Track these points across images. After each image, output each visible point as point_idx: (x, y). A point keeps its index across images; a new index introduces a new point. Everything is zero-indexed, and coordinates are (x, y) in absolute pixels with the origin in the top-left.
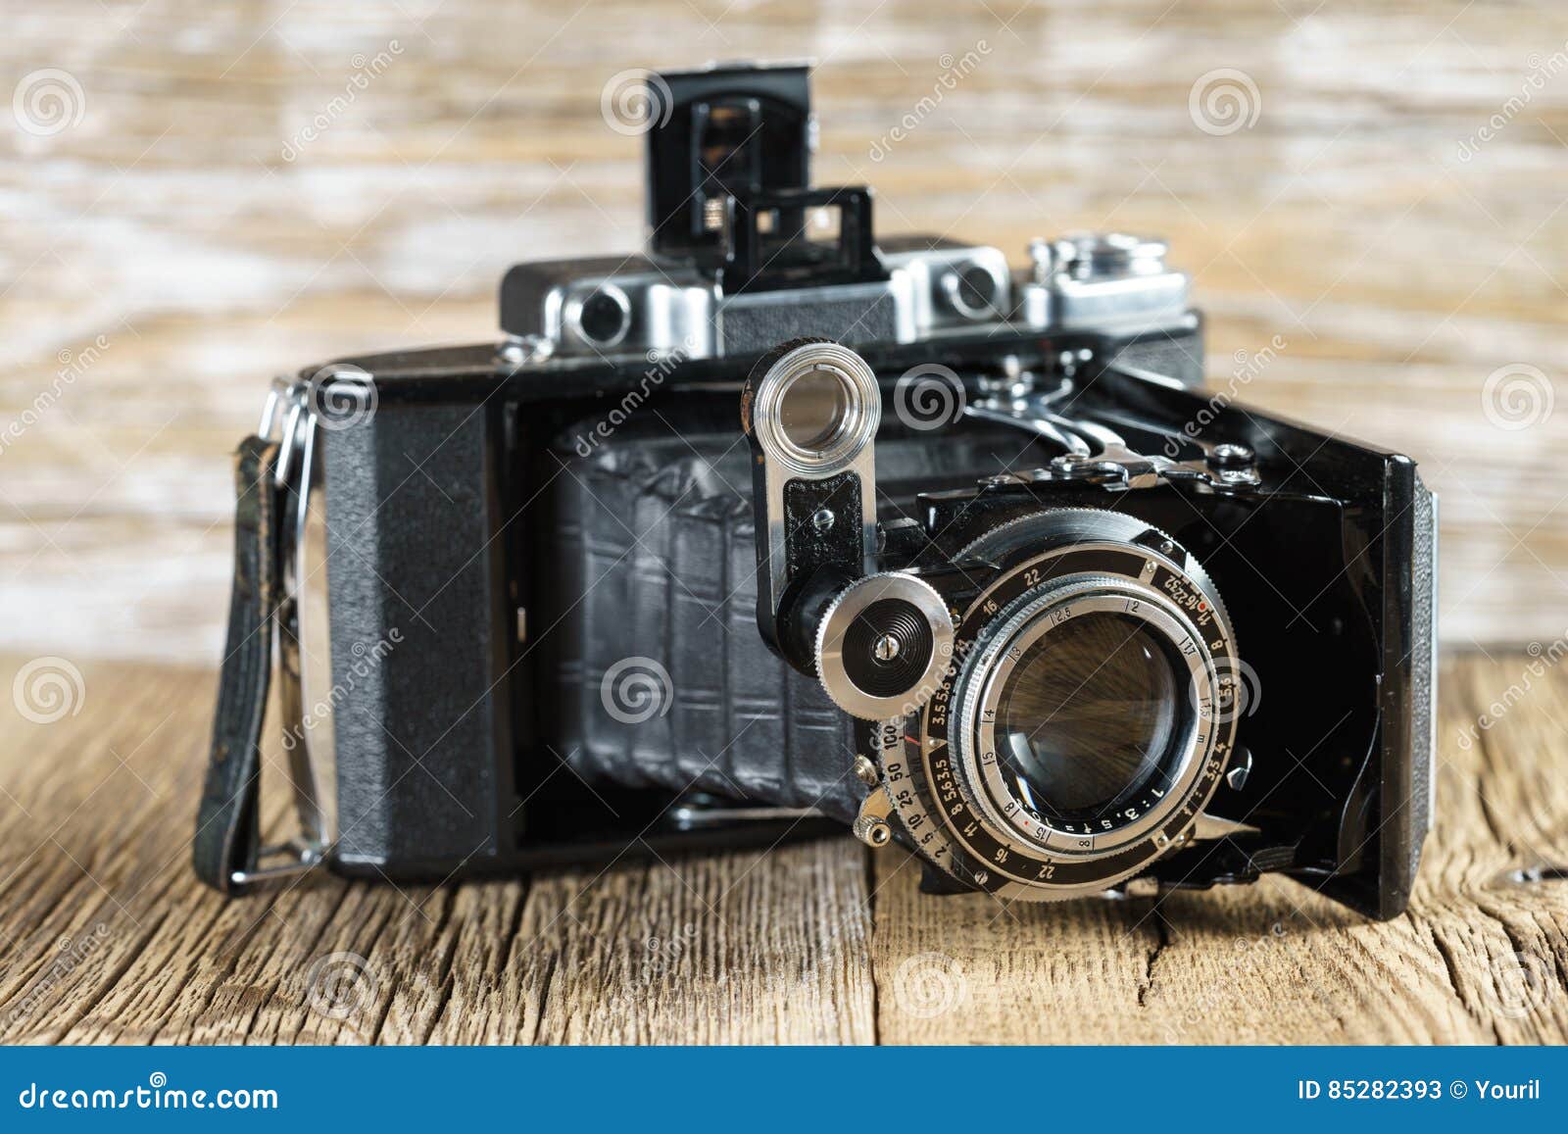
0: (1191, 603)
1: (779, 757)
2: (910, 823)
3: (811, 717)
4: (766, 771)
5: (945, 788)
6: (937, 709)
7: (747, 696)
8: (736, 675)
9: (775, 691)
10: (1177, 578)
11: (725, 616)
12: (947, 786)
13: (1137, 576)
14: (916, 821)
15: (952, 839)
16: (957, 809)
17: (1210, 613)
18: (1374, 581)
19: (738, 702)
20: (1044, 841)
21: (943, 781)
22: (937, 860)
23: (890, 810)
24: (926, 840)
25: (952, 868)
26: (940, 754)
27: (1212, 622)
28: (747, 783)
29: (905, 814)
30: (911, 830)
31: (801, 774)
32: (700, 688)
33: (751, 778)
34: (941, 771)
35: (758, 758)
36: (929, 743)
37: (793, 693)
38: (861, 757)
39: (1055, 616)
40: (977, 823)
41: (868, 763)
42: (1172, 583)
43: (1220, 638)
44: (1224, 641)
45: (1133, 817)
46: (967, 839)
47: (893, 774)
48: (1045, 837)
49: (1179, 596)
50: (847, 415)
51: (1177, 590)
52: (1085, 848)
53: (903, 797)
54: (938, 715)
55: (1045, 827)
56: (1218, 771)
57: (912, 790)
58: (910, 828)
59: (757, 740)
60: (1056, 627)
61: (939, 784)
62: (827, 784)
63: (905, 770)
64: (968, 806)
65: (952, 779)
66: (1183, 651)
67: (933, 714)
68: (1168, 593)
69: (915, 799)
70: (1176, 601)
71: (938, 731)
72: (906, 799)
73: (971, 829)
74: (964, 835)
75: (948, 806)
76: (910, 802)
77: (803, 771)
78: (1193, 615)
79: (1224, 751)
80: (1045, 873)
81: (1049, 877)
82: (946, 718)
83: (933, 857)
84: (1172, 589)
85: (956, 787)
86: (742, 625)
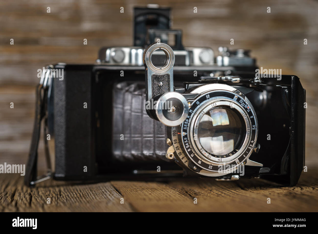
0: (246, 106)
1: (153, 148)
2: (179, 154)
3: (160, 136)
4: (150, 151)
5: (186, 145)
6: (185, 125)
7: (146, 134)
8: (144, 129)
9: (152, 132)
10: (242, 100)
11: (142, 116)
12: (187, 144)
13: (233, 99)
14: (180, 153)
15: (189, 159)
16: (189, 150)
17: (250, 109)
18: (289, 105)
19: (144, 135)
20: (209, 158)
21: (186, 143)
22: (185, 164)
23: (174, 151)
24: (182, 159)
25: (189, 166)
26: (186, 136)
27: (251, 111)
28: (146, 154)
29: (178, 152)
30: (179, 156)
31: (157, 150)
32: (136, 134)
33: (147, 153)
34: (185, 140)
35: (148, 148)
36: (183, 134)
37: (156, 131)
38: (168, 139)
39: (213, 105)
40: (194, 154)
41: (169, 140)
42: (241, 101)
43: (253, 115)
44: (254, 116)
45: (231, 155)
46: (192, 157)
47: (175, 142)
48: (210, 157)
49: (243, 104)
50: (167, 61)
51: (242, 103)
52: (219, 161)
53: (177, 148)
54: (185, 127)
55: (209, 155)
56: (252, 147)
57: (179, 146)
58: (179, 155)
59: (148, 144)
60: (213, 107)
61: (185, 144)
62: (163, 152)
63: (178, 141)
64: (192, 149)
65: (188, 143)
66: (243, 116)
67: (184, 127)
68: (240, 104)
69: (180, 148)
70: (242, 106)
71: (185, 131)
72: (178, 148)
73: (192, 155)
74: (191, 156)
75: (187, 149)
76: (179, 149)
77: (157, 149)
78: (246, 109)
79: (253, 142)
80: (210, 167)
81: (211, 168)
82: (187, 128)
83: (184, 163)
84: (241, 103)
85: (189, 145)
86: (145, 117)
